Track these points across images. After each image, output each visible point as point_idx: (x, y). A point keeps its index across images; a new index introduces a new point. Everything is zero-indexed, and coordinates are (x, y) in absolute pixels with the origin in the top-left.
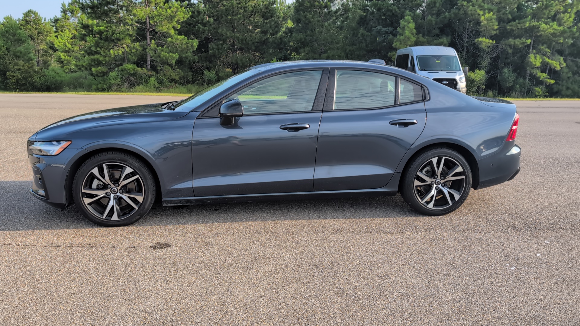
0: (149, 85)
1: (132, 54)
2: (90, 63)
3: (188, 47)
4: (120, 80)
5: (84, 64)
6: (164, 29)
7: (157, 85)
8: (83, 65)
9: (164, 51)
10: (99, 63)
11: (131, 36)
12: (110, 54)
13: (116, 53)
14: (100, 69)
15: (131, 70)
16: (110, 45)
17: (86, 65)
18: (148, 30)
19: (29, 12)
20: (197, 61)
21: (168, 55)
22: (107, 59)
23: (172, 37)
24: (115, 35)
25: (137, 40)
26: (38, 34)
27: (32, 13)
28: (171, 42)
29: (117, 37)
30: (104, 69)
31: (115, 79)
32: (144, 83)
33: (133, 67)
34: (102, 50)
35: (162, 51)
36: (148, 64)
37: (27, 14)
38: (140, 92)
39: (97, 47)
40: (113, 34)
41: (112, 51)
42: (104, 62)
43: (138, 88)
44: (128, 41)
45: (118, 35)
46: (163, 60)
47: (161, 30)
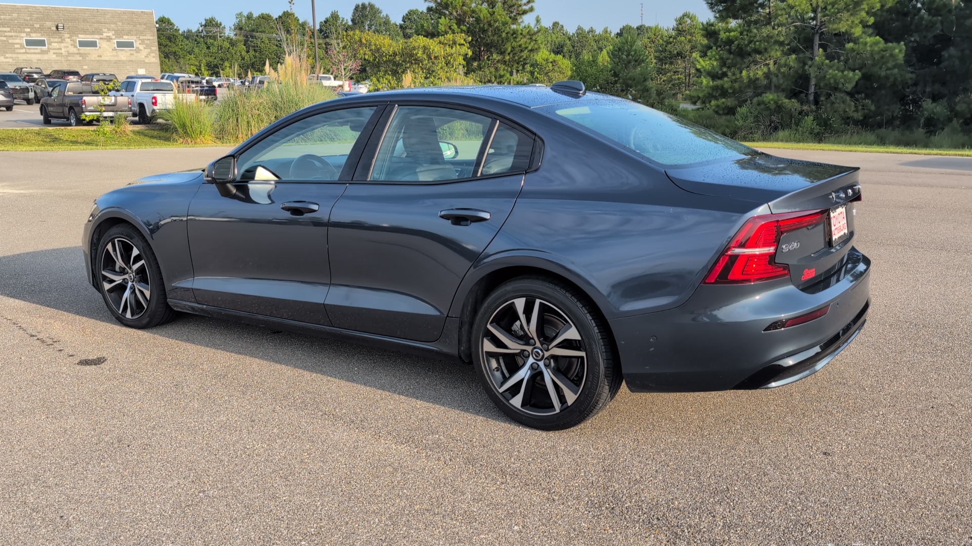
0: (801, 129)
1: (780, 76)
2: (711, 92)
3: (882, 57)
4: (752, 120)
5: (701, 95)
6: (843, 27)
7: (817, 129)
8: (699, 96)
9: (835, 68)
10: (724, 93)
11: (781, 44)
12: (741, 77)
13: (751, 75)
14: (723, 103)
15: (772, 102)
16: (745, 62)
17: (704, 96)
18: (817, 31)
19: (685, 15)
20: (910, 82)
21: (840, 74)
22: (736, 85)
23: (855, 41)
24: (752, 45)
25: (793, 51)
26: (692, 49)
27: (688, 17)
28: (853, 50)
29: (755, 47)
30: (730, 102)
31: (745, 118)
32: (793, 126)
33: (776, 98)
34: (732, 70)
35: (831, 67)
36: (810, 92)
37: (680, 21)
38: (782, 141)
39: (723, 66)
40: (750, 42)
41: (744, 73)
42: (730, 91)
43: (781, 134)
44: (776, 53)
45: (757, 43)
46: (830, 84)
47: (835, 30)
